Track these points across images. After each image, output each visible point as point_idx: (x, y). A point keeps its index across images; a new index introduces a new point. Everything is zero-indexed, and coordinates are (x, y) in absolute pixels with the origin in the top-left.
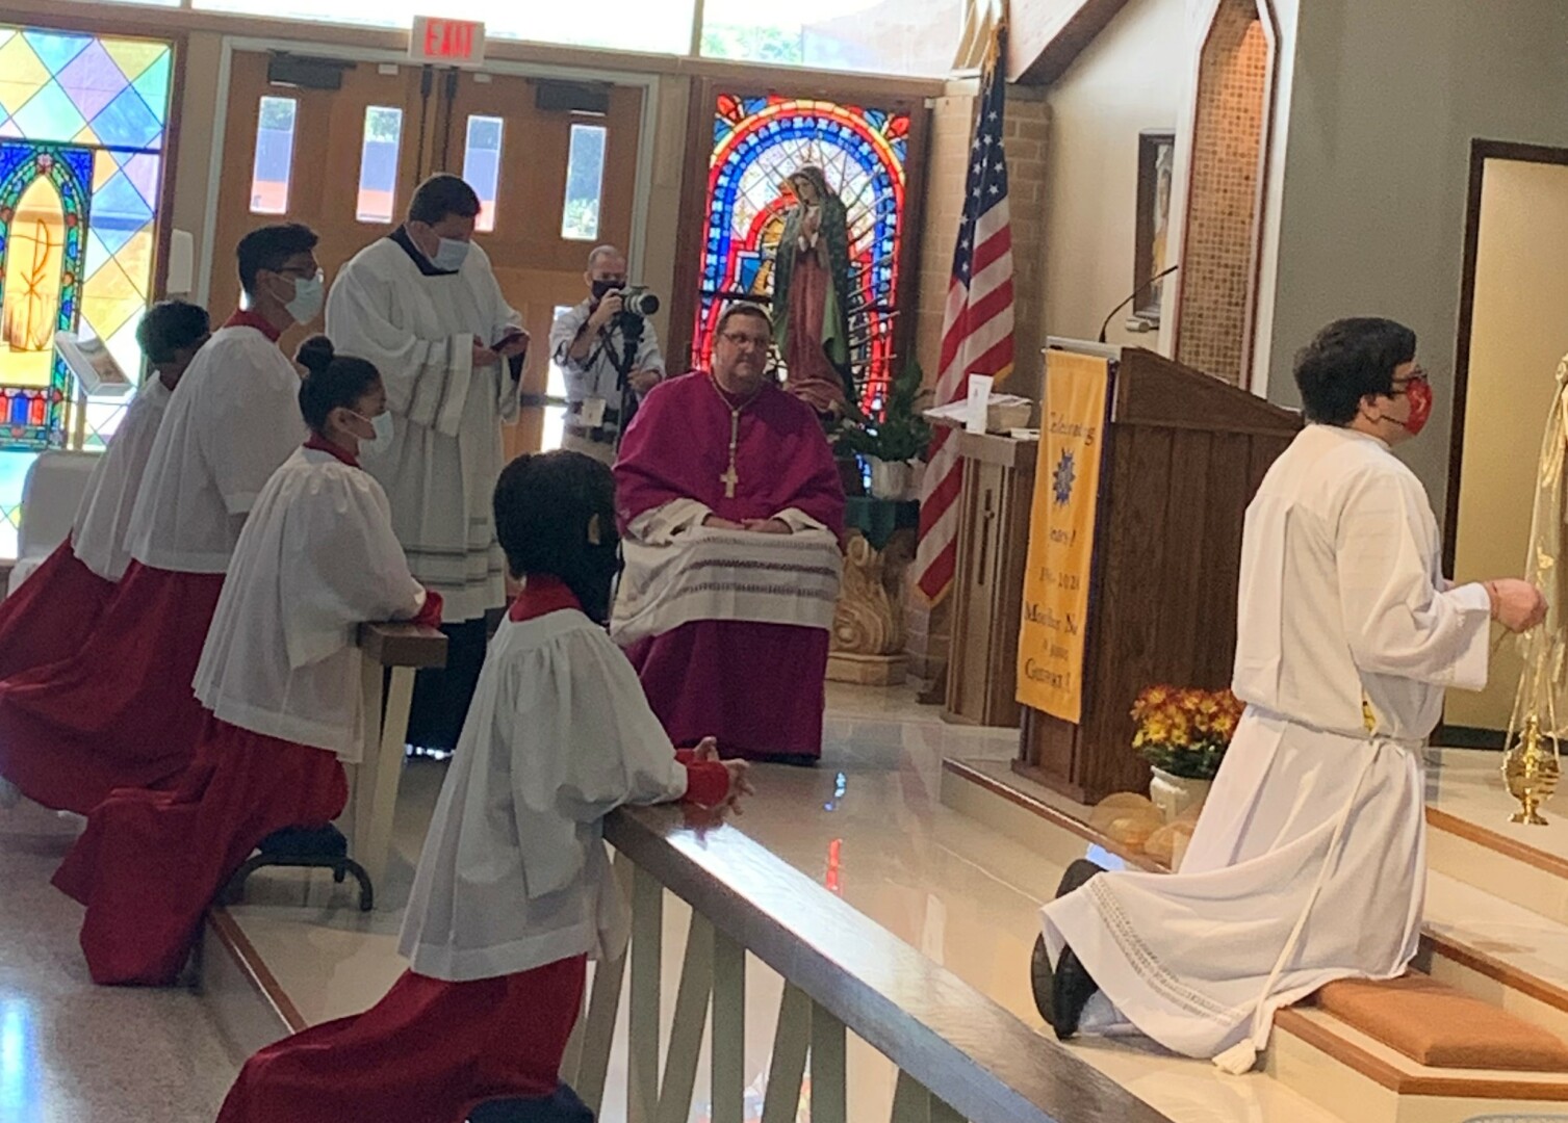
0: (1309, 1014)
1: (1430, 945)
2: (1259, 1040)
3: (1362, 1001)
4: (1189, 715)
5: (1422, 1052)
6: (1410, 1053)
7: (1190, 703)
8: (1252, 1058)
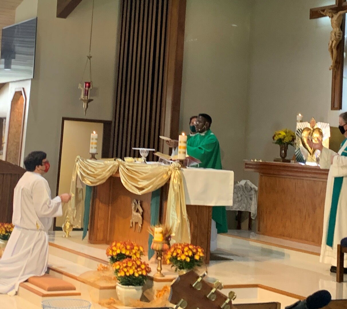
0: (26, 284)
1: (49, 269)
2: (16, 289)
3: (36, 280)
4: (6, 228)
5: (47, 289)
6: (44, 289)
7: (6, 226)
8: (15, 293)
